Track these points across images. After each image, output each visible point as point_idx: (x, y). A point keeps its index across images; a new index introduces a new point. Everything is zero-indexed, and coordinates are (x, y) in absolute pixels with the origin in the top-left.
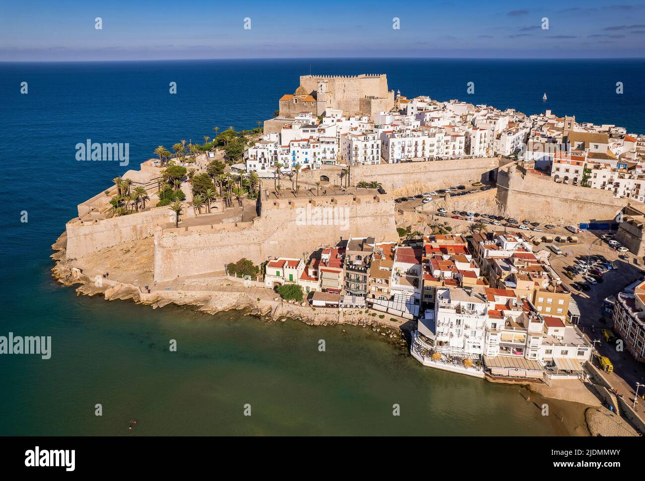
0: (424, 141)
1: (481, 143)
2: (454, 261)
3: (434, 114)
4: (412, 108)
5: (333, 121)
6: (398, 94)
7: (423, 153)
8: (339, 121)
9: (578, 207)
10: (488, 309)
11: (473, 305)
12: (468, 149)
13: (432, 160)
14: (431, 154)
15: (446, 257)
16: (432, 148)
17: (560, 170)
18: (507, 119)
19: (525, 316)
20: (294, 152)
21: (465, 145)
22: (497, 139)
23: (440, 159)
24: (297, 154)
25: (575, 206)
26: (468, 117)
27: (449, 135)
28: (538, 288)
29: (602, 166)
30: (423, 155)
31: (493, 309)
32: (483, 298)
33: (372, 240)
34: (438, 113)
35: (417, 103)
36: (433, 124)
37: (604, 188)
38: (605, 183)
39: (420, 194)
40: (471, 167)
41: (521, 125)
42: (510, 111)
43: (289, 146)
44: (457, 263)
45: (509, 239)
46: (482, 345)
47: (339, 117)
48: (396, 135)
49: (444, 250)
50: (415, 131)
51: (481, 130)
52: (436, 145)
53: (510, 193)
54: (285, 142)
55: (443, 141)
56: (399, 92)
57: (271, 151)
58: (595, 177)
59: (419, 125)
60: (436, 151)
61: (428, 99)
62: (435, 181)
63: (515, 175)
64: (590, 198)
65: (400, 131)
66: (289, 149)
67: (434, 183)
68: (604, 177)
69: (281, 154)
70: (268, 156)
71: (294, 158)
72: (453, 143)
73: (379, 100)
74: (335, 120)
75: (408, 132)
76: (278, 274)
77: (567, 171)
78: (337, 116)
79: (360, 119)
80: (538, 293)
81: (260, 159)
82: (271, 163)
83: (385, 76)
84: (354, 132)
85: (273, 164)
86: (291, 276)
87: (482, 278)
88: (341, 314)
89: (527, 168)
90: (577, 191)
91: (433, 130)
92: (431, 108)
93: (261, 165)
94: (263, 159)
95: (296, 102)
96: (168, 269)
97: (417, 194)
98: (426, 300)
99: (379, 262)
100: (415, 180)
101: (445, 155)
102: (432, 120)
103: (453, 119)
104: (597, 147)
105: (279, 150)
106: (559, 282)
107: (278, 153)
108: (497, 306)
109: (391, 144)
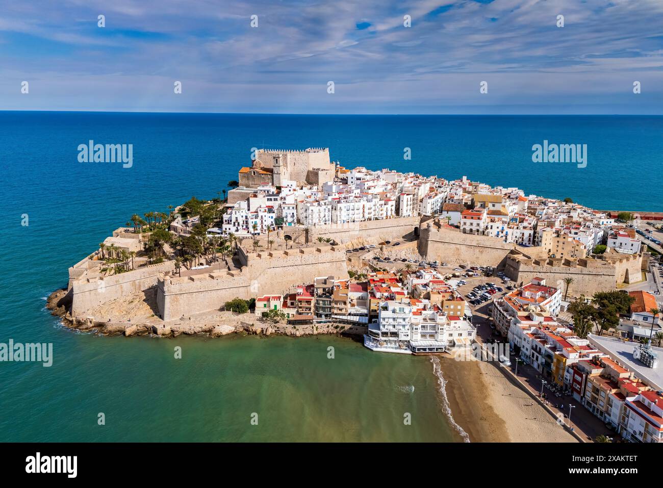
0: (364, 205)
1: (407, 205)
2: (389, 288)
3: (370, 184)
4: (352, 178)
5: (290, 190)
6: (338, 164)
7: (364, 215)
8: (294, 190)
9: (479, 251)
10: (412, 311)
11: (403, 308)
12: (397, 211)
13: (370, 219)
14: (370, 216)
15: (384, 285)
16: (370, 211)
17: (467, 224)
18: (428, 185)
19: (435, 314)
20: (262, 217)
21: (396, 208)
22: (420, 202)
23: (377, 219)
24: (264, 218)
25: (477, 250)
26: (398, 184)
27: (382, 200)
28: (445, 299)
29: (496, 219)
30: (363, 216)
31: (416, 311)
32: (409, 304)
33: (332, 278)
34: (374, 182)
35: (355, 173)
36: (370, 191)
37: (498, 236)
38: (498, 232)
39: (362, 246)
40: (400, 225)
41: (440, 190)
42: (432, 178)
43: (257, 212)
44: (392, 288)
45: (427, 271)
46: (409, 334)
47: (294, 187)
48: (342, 201)
49: (382, 281)
50: (357, 197)
51: (407, 195)
52: (373, 208)
53: (429, 242)
54: (253, 209)
55: (378, 205)
56: (338, 163)
57: (242, 216)
58: (491, 228)
59: (359, 193)
60: (373, 213)
61: (364, 170)
62: (373, 236)
63: (433, 229)
64: (488, 244)
65: (345, 198)
66: (258, 215)
67: (372, 238)
68: (498, 228)
69: (251, 219)
70: (241, 221)
71: (262, 221)
72: (386, 206)
73: (325, 172)
74: (292, 189)
75: (351, 198)
76: (265, 306)
77: (471, 224)
78: (292, 185)
79: (311, 189)
80: (444, 302)
81: (234, 223)
82: (243, 226)
83: (327, 150)
84: (309, 200)
85: (244, 227)
86: (276, 306)
87: (409, 296)
88: (315, 328)
89: (442, 224)
90: (478, 239)
91: (370, 197)
92: (368, 177)
93: (235, 228)
94: (236, 224)
95: (254, 174)
96: (175, 310)
97: (360, 247)
98: (373, 314)
99: (339, 290)
100: (358, 236)
101: (380, 216)
102: (369, 188)
103: (386, 187)
104: (494, 206)
105: (250, 215)
106: (459, 296)
107: (248, 217)
108: (418, 310)
109: (339, 208)
